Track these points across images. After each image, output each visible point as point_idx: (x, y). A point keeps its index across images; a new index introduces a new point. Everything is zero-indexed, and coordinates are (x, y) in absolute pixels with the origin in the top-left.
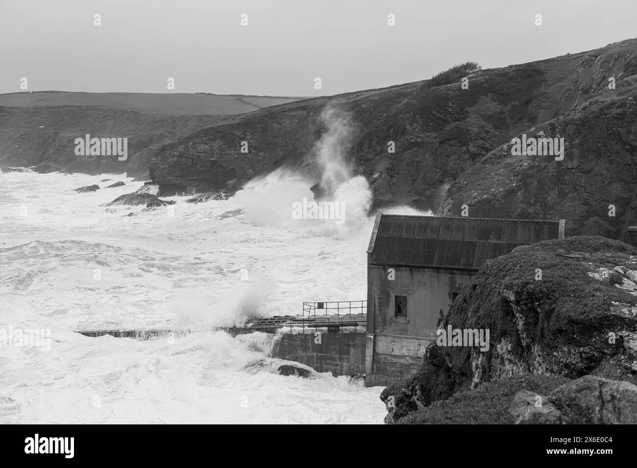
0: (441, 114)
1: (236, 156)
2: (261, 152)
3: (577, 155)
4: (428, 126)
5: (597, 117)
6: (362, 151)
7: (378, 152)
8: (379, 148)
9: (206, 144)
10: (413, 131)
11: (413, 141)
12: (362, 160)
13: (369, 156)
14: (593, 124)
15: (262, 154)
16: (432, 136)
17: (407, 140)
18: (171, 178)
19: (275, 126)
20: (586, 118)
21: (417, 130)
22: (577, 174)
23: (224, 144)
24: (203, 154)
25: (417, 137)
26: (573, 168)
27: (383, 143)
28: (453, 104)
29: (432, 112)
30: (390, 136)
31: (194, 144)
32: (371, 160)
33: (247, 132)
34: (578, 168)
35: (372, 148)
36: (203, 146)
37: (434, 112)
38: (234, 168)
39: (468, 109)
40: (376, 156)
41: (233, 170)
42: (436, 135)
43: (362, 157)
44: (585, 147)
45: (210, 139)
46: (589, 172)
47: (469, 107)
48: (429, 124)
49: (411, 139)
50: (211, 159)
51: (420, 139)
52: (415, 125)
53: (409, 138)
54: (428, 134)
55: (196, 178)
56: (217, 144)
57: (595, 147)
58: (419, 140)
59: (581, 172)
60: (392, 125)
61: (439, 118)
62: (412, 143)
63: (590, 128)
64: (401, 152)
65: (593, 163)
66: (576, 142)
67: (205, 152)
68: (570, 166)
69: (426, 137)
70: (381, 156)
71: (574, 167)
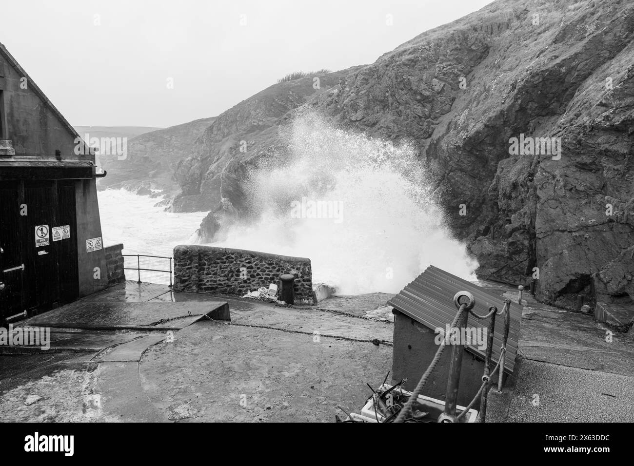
0: (282, 101)
1: (162, 153)
2: (181, 150)
3: (362, 106)
4: (270, 112)
5: (387, 66)
6: (212, 133)
7: (226, 134)
8: (226, 131)
9: (142, 144)
10: (256, 116)
11: (255, 124)
12: (212, 141)
13: (217, 137)
14: (382, 73)
15: (181, 152)
16: (272, 121)
17: (251, 123)
18: (112, 170)
19: (195, 131)
20: (376, 67)
21: (260, 115)
22: (361, 127)
23: (155, 145)
24: (139, 152)
25: (259, 121)
26: (356, 121)
27: (231, 126)
28: (293, 92)
29: (274, 100)
30: (237, 120)
31: (134, 144)
32: (220, 141)
33: (173, 136)
34: (362, 121)
35: (220, 130)
36: (139, 146)
37: (277, 100)
38: (160, 163)
39: (305, 97)
40: (224, 137)
41: (159, 164)
42: (276, 119)
43: (212, 139)
44: (371, 97)
45: (145, 141)
46: (374, 124)
47: (307, 95)
48: (271, 110)
49: (254, 122)
50: (145, 156)
51: (262, 122)
52: (258, 110)
53: (252, 122)
54: (269, 118)
55: (131, 170)
56: (150, 144)
57: (382, 97)
58: (260, 123)
59: (366, 125)
60: (239, 111)
61: (281, 105)
62: (255, 126)
63: (378, 77)
64: (245, 134)
65: (378, 114)
66: (363, 92)
67: (140, 151)
68: (353, 119)
69: (268, 121)
70: (228, 138)
71: (358, 119)
